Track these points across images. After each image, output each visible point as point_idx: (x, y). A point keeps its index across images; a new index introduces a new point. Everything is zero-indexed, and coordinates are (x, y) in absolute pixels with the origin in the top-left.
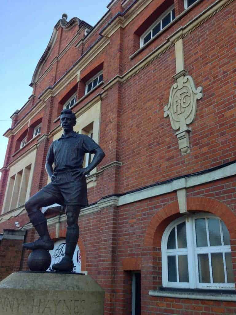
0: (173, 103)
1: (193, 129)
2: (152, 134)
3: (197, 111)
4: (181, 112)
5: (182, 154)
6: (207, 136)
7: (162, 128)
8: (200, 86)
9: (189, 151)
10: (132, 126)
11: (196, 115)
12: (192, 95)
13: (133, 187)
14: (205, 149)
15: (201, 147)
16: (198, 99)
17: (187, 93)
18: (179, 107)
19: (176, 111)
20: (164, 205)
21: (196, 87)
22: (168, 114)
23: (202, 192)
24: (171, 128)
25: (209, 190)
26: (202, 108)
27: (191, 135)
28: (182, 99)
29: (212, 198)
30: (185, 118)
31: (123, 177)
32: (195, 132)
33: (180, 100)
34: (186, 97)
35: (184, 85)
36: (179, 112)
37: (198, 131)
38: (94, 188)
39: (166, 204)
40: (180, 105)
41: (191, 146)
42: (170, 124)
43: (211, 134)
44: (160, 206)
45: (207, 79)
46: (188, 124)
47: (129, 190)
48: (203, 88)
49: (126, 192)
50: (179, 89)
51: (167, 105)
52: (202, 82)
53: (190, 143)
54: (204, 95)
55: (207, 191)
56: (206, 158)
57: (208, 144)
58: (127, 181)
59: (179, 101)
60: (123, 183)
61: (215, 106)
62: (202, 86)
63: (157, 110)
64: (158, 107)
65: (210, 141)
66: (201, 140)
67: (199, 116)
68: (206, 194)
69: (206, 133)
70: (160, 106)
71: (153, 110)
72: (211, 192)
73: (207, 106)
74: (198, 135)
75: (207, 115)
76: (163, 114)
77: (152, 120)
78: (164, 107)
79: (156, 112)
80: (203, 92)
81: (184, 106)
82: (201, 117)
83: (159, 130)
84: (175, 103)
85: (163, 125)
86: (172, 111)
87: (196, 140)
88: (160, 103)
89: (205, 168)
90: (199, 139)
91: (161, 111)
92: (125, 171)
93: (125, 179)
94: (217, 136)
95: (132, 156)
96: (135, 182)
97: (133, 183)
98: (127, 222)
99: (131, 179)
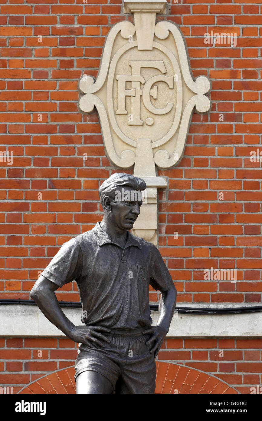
0: (115, 80)
1: (173, 185)
2: (26, 140)
3: (188, 140)
4: (141, 123)
6: (210, 219)
7: (69, 140)
8: (204, 73)
9: (155, 241)
11: (186, 151)
12: (179, 88)
15: (191, 243)
16: (199, 109)
17: (165, 74)
18: (135, 102)
19: (126, 112)
20: (62, 365)
21: (195, 75)
22: (95, 107)
23: (186, 356)
24: (102, 151)
25: (204, 355)
26: (205, 140)
27: (165, 200)
28: (149, 85)
29: (211, 374)
30: (156, 145)
33: (142, 84)
34: (161, 86)
35: (158, 45)
37: (189, 196)
40: (138, 96)
41: (164, 230)
42: (101, 140)
43: (223, 218)
44: (50, 366)
45: (226, 64)
46: (160, 165)
48: (214, 85)
50: (139, 48)
51: (94, 75)
52: (209, 64)
53: (160, 219)
54: (213, 107)
55: (197, 355)
57: (212, 242)
59: (136, 85)
61: (242, 151)
62: (210, 77)
63: (50, 71)
64: (53, 64)
65: (218, 236)
66: (193, 225)
67: (192, 158)
68: (194, 363)
69: (209, 213)
70: (64, 64)
71: (30, 64)
72: (209, 361)
73: (217, 140)
74: (187, 207)
75: (215, 163)
76: (78, 99)
77: (27, 96)
78: (78, 75)
79: (45, 75)
80: (211, 95)
81: (151, 109)
82: (199, 163)
83: (55, 140)
84: (121, 85)
85: (70, 129)
86: (110, 105)
87: (179, 219)
88: (63, 53)
89: (198, 299)
90: (189, 219)
91: (65, 80)
94: (238, 231)
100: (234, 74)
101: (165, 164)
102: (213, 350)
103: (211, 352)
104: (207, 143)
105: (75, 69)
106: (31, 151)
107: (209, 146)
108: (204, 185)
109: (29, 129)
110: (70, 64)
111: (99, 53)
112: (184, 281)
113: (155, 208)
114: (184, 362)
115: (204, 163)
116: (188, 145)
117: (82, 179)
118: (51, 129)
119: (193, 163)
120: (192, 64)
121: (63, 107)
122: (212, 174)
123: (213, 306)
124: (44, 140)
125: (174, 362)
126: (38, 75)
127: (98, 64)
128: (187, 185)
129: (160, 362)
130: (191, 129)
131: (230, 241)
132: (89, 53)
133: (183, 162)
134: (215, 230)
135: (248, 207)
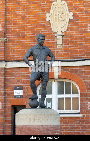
0: (53, 14)
1: (65, 35)
2: (36, 27)
3: (68, 26)
5: (58, 47)
6: (73, 42)
7: (44, 27)
8: (72, 11)
9: (62, 47)
11: (68, 28)
12: (66, 15)
13: (19, 58)
14: (71, 49)
15: (69, 47)
16: (71, 19)
17: (64, 12)
18: (57, 19)
19: (55, 20)
21: (70, 12)
22: (49, 20)
24: (51, 29)
26: (72, 25)
27: (64, 38)
28: (60, 14)
29: (73, 74)
30: (61, 27)
31: (9, 49)
32: (66, 37)
34: (63, 15)
35: (62, 6)
36: (57, 22)
37: (68, 37)
40: (58, 17)
41: (64, 44)
42: (50, 27)
43: (76, 41)
45: (76, 9)
47: (15, 59)
48: (74, 14)
49: (12, 60)
50: (58, 7)
51: (49, 13)
52: (73, 9)
53: (63, 42)
54: (73, 18)
56: (72, 54)
57: (73, 46)
58: (13, 53)
59: (57, 15)
60: (10, 54)
61: (79, 27)
62: (73, 12)
63: (40, 13)
64: (41, 11)
65: (75, 45)
67: (69, 29)
68: (70, 71)
69: (73, 40)
70: (43, 11)
71: (36, 12)
72: (73, 71)
73: (74, 25)
74: (68, 40)
75: (74, 30)
76: (46, 18)
77: (36, 18)
78: (46, 13)
79: (39, 14)
80: (73, 16)
81: (61, 20)
82: (71, 30)
83: (41, 27)
84: (55, 15)
85: (44, 25)
86: (52, 19)
87: (67, 42)
88: (43, 9)
89: (71, 58)
90: (69, 42)
91: (43, 15)
92: (11, 45)
93: (11, 51)
94: (79, 44)
95: (18, 37)
96: (21, 55)
97: (19, 55)
98: (14, 79)
99: (17, 52)
101: (63, 31)
103: (73, 69)
105: (45, 12)
106: (37, 30)
107: (73, 27)
108: (72, 35)
109: (36, 25)
110: (44, 11)
111: (50, 8)
112: (68, 55)
113: (61, 40)
114: (68, 71)
117: (47, 35)
118: (41, 25)
120: (69, 10)
121: (43, 20)
122: (74, 32)
123: (73, 60)
124: (39, 27)
126: (38, 14)
127: (50, 11)
128: (68, 35)
129: (63, 72)
130: (69, 23)
131: (77, 46)
132: (48, 9)
133: (67, 30)
135: (81, 39)
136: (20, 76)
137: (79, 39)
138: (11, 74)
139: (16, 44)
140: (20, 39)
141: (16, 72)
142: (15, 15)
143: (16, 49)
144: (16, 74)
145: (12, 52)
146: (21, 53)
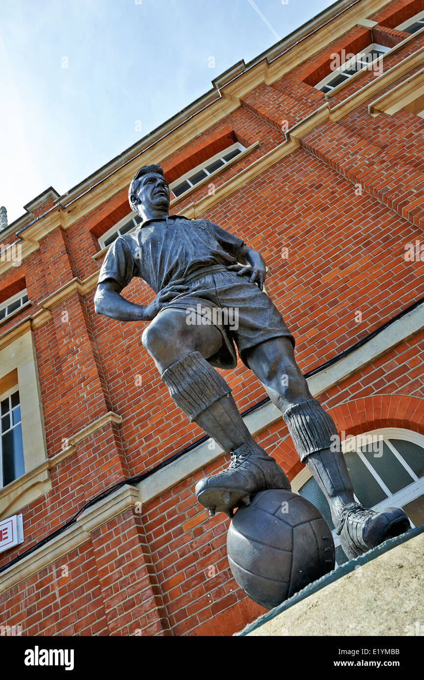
6: (305, 314)
10: (129, 346)
13: (171, 448)
14: (313, 332)
25: (358, 387)
26: (276, 283)
29: (372, 395)
31: (134, 440)
38: (45, 499)
39: (275, 446)
43: (311, 309)
49: (152, 467)
55: (353, 389)
56: (324, 343)
57: (315, 323)
58: (149, 446)
60: (138, 453)
61: (298, 276)
65: (316, 318)
66: (297, 323)
68: (355, 395)
69: (302, 312)
72: (364, 388)
73: (282, 280)
75: (289, 289)
82: (279, 295)
92: (134, 428)
93: (141, 443)
94: (325, 309)
95: (147, 395)
96: (173, 438)
97: (167, 442)
98: (181, 531)
99: (158, 437)
100: (271, 251)
102: (361, 379)
103: (361, 382)
104: (278, 284)
107: (280, 284)
108: (290, 301)
112: (313, 354)
114: (348, 399)
115: (283, 292)
116: (269, 291)
119: (276, 297)
122: (291, 294)
125: (341, 403)
129: (332, 409)
131: (325, 316)
134: (311, 317)
135: (322, 295)
136: (197, 510)
137: (316, 299)
138: (163, 519)
139: (149, 415)
140: (155, 397)
141: (177, 500)
142: (123, 350)
143: (152, 428)
144: (180, 509)
145: (145, 444)
146: (172, 431)
